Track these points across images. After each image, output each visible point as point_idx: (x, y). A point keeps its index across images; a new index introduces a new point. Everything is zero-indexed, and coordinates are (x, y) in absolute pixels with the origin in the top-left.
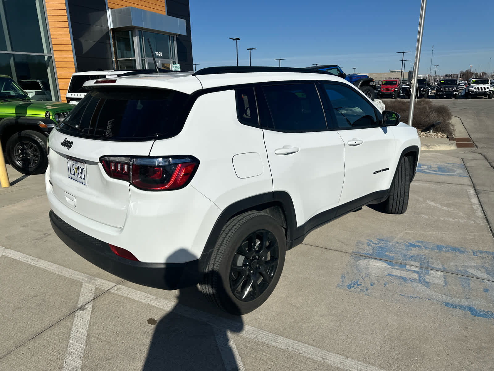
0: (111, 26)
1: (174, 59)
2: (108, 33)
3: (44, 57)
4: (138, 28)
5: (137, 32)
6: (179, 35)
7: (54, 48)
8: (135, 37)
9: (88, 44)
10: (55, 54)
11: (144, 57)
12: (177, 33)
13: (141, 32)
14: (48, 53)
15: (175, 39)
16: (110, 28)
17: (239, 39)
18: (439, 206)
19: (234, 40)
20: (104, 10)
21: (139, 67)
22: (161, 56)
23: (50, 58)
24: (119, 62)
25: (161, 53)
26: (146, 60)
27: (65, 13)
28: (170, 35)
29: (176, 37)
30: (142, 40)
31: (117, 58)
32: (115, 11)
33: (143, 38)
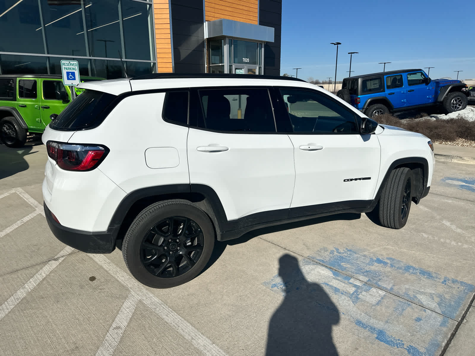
0: (206, 36)
2: (203, 42)
3: (150, 63)
4: (229, 37)
5: (227, 40)
6: (267, 42)
7: (158, 56)
8: (225, 45)
9: (185, 52)
10: (158, 60)
11: (232, 63)
12: (265, 41)
13: (231, 40)
14: (153, 61)
15: (263, 45)
16: (205, 38)
17: (340, 44)
18: (453, 227)
19: (335, 44)
20: (202, 23)
21: (226, 71)
22: (248, 62)
23: (154, 64)
24: (211, 68)
25: (248, 59)
26: (233, 66)
27: (169, 26)
28: (259, 43)
29: (264, 44)
30: (231, 48)
31: (210, 64)
32: (211, 23)
33: (233, 46)
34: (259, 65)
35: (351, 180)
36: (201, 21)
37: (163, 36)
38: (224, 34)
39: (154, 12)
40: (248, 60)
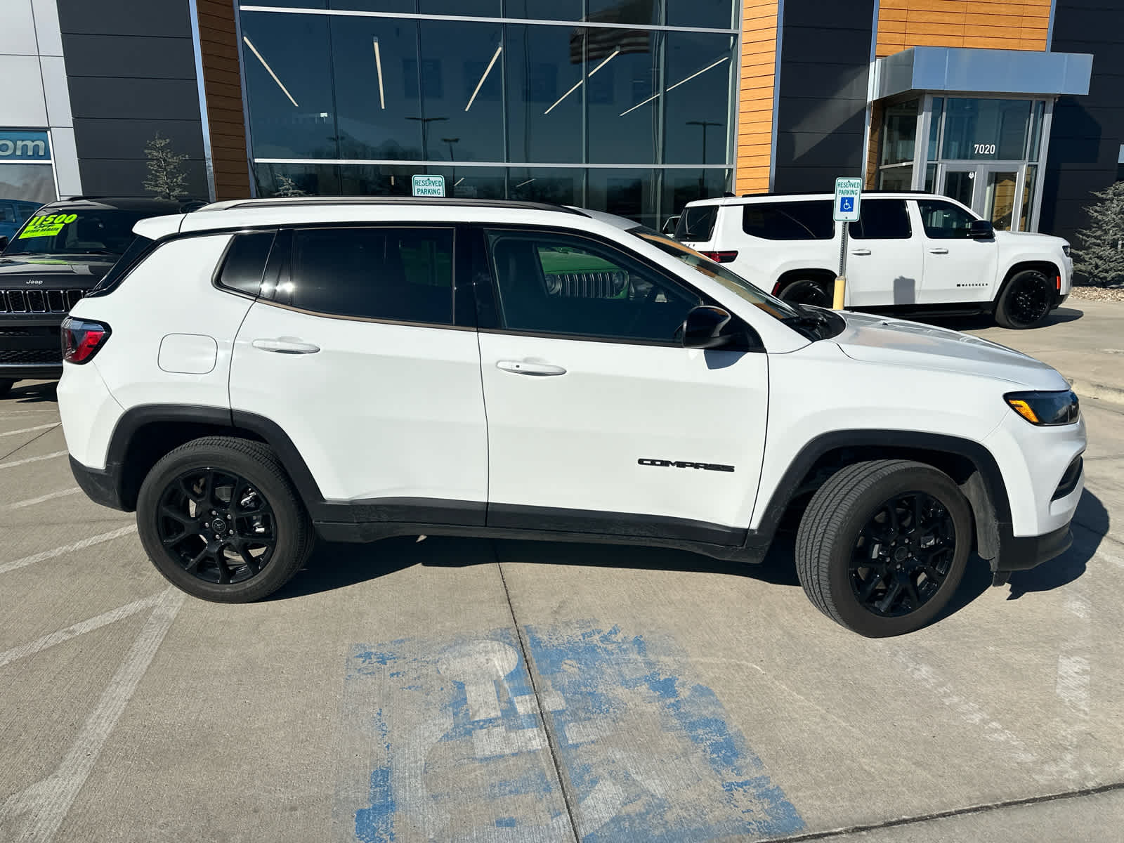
0: (873, 96)
1: (1035, 159)
2: (863, 112)
4: (931, 93)
5: (928, 102)
6: (1065, 97)
7: (741, 151)
8: (922, 113)
9: (805, 142)
10: (741, 163)
11: (937, 160)
12: (1059, 93)
13: (940, 101)
14: (729, 163)
15: (1050, 106)
16: (870, 99)
20: (864, 64)
22: (992, 153)
23: (731, 170)
24: (882, 173)
25: (993, 145)
26: (941, 165)
27: (771, 81)
28: (1034, 101)
29: (1054, 103)
30: (939, 119)
31: (880, 164)
32: (888, 62)
33: (944, 114)
34: (1031, 160)
35: (665, 463)
36: (863, 61)
37: (756, 106)
38: (916, 86)
39: (741, 52)
40: (992, 149)
